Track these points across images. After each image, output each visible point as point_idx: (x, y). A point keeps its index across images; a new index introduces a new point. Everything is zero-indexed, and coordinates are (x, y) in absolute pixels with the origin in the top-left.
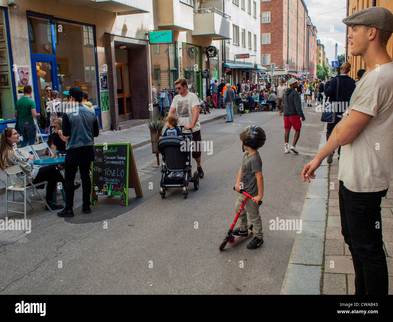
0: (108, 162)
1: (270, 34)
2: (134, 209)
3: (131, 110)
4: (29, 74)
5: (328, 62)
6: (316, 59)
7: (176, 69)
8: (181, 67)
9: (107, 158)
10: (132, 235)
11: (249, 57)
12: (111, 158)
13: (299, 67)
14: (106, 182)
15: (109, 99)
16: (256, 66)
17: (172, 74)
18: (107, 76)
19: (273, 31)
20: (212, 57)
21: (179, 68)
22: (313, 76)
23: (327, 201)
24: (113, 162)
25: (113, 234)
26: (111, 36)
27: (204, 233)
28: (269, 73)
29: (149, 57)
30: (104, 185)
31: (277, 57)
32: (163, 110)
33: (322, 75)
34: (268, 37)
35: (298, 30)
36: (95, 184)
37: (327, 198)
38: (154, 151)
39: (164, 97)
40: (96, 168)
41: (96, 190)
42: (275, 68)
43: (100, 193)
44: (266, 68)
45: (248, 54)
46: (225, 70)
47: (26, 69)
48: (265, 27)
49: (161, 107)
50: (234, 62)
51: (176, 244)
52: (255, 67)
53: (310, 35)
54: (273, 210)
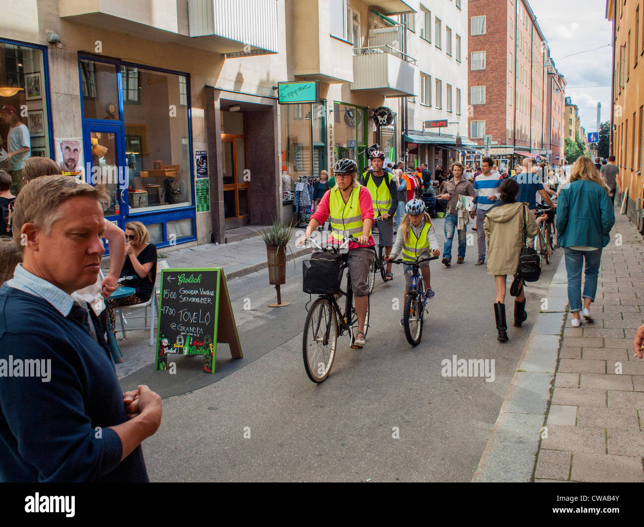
0: (186, 299)
1: (484, 87)
2: (223, 380)
3: (246, 210)
4: (79, 151)
5: (584, 133)
6: (563, 128)
7: (323, 145)
8: (331, 142)
9: (185, 292)
10: (211, 425)
11: (446, 126)
12: (191, 292)
13: (534, 141)
14: (180, 332)
15: (209, 193)
16: (459, 139)
17: (317, 153)
18: (207, 155)
19: (490, 83)
20: (385, 125)
21: (329, 143)
22: (557, 157)
23: (552, 376)
24: (194, 299)
25: (181, 422)
26: (215, 91)
27: (333, 426)
28: (483, 151)
29: (277, 125)
30: (178, 337)
31: (497, 126)
32: (299, 211)
33: (574, 155)
34: (482, 91)
35: (533, 82)
36: (163, 336)
37: (554, 372)
38: (273, 280)
39: (301, 190)
40: (166, 309)
41: (165, 345)
42: (492, 143)
43: (171, 351)
44: (476, 144)
45: (446, 121)
46: (407, 147)
47: (74, 143)
48: (475, 77)
49: (297, 207)
50: (422, 133)
51: (281, 445)
52: (457, 141)
53: (554, 89)
54: (459, 389)
